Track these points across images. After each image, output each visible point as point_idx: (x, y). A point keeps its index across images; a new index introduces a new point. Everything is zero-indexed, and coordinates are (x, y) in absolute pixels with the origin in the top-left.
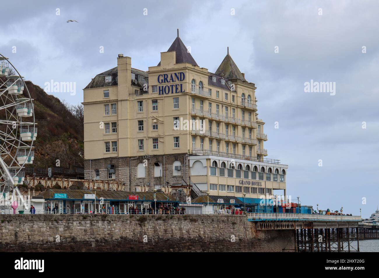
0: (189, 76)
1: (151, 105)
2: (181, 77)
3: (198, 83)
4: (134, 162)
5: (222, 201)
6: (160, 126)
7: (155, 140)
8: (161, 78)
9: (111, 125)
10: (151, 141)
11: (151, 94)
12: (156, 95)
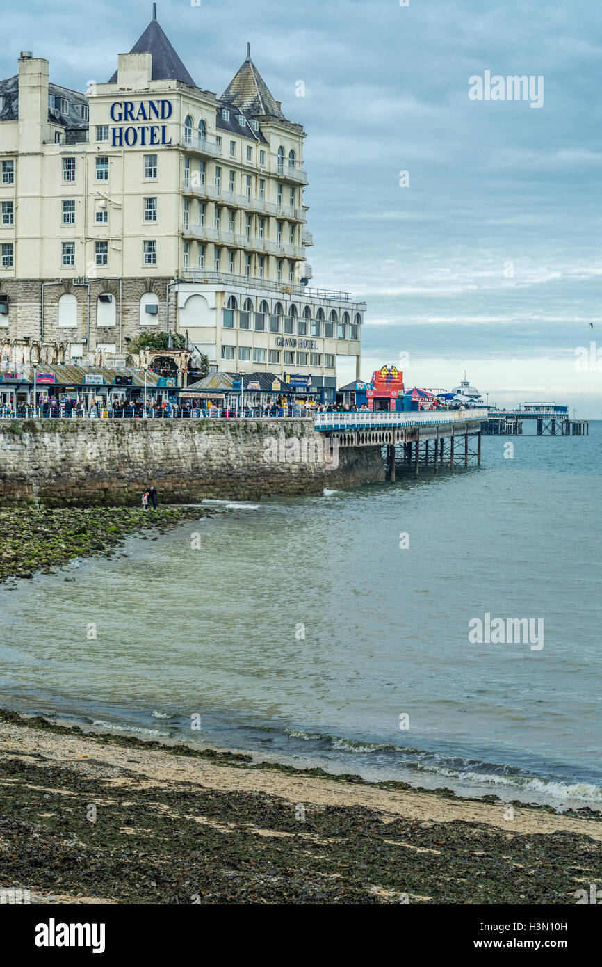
0: (181, 109)
1: (93, 169)
2: (164, 110)
3: (196, 124)
4: (53, 290)
6: (112, 215)
7: (101, 245)
8: (119, 110)
10: (91, 247)
11: (93, 145)
12: (106, 147)
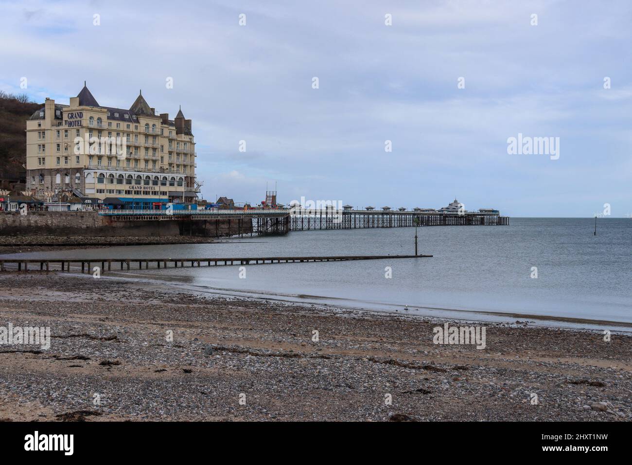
0: (86, 115)
1: (64, 134)
2: (81, 115)
3: (96, 119)
4: (54, 172)
5: (89, 201)
6: (69, 148)
7: (66, 158)
8: (70, 115)
9: (41, 147)
10: (64, 158)
11: (65, 126)
12: (66, 127)
